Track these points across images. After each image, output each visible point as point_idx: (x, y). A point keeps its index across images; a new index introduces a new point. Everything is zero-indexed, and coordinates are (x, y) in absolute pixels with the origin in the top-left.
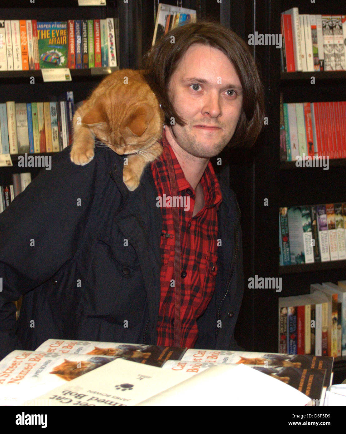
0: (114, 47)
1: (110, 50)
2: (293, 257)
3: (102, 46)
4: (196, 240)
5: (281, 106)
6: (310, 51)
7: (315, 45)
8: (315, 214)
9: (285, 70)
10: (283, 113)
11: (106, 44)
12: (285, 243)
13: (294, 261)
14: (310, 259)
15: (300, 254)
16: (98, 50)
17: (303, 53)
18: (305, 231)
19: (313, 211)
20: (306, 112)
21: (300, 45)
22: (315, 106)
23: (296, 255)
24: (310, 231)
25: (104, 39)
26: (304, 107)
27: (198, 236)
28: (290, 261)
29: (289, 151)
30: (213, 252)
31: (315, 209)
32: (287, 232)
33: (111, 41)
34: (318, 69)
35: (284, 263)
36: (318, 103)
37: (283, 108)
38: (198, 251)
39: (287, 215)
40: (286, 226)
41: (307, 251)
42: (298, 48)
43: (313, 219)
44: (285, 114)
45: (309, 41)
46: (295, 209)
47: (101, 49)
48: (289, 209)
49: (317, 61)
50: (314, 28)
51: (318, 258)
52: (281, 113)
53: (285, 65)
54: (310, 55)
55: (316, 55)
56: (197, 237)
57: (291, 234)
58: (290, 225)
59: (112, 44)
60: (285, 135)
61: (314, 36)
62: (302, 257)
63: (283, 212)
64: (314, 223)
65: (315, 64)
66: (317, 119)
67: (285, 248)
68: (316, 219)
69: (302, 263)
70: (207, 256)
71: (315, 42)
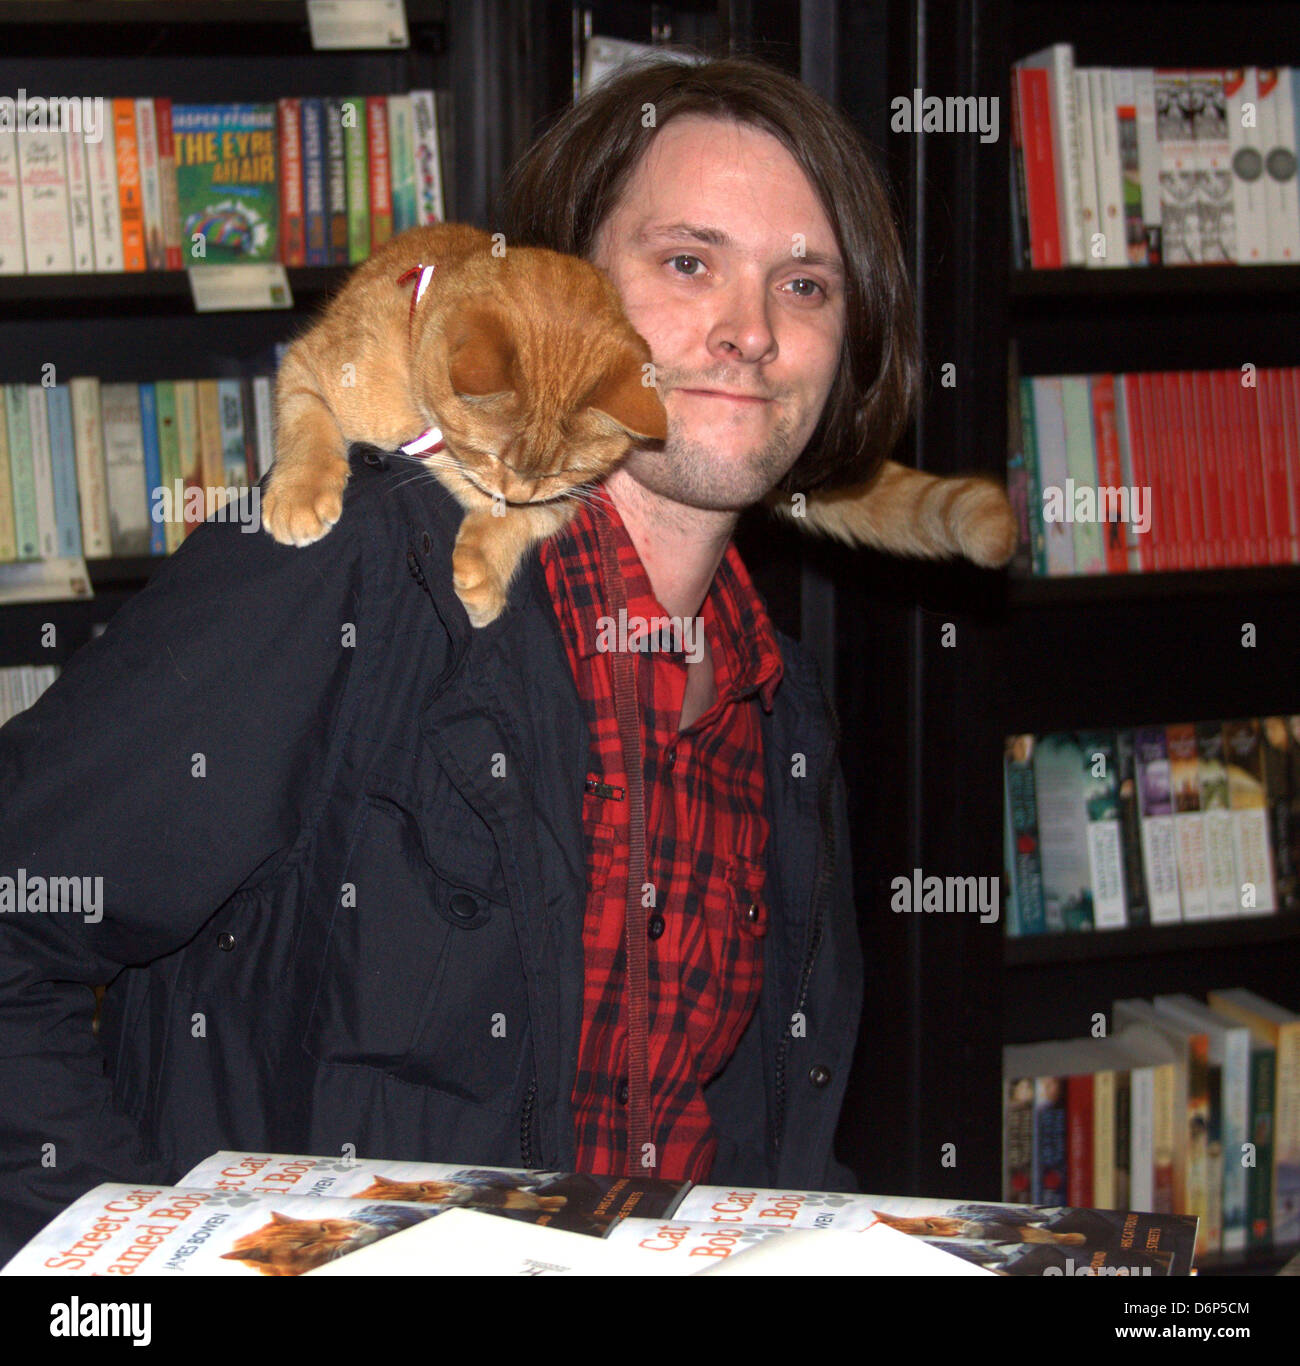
0: (436, 191)
1: (422, 202)
2: (1054, 906)
3: (397, 186)
4: (694, 811)
5: (1012, 386)
6: (1114, 195)
7: (1130, 175)
8: (1131, 763)
9: (1027, 262)
10: (1019, 412)
11: (409, 180)
12: (1025, 858)
13: (1055, 922)
14: (1111, 913)
15: (1077, 895)
16: (381, 202)
17: (1090, 202)
18: (1094, 816)
19: (1124, 751)
20: (1102, 408)
21: (1078, 174)
22: (1133, 387)
23: (1064, 900)
24: (1112, 818)
25: (402, 164)
26: (1093, 390)
27: (700, 798)
28: (1042, 920)
29: (1040, 541)
30: (747, 854)
31: (1130, 742)
32: (1030, 821)
33: (426, 170)
34: (1142, 258)
35: (1024, 925)
36: (1141, 379)
37: (1018, 395)
38: (698, 848)
39: (1031, 765)
40: (1028, 799)
41: (1103, 885)
42: (1070, 184)
43: (1123, 773)
44: (1025, 413)
45: (1112, 162)
46: (1059, 744)
47: (392, 197)
48: (1038, 740)
49: (1139, 231)
50: (1127, 116)
51: (1139, 911)
52: (1012, 415)
53: (1026, 244)
54: (1113, 211)
55: (1134, 211)
56: (695, 803)
57: (1047, 827)
58: (1045, 796)
59: (429, 180)
60: (1025, 488)
61: (1129, 145)
62: (1086, 905)
63: (1017, 752)
64: (1126, 791)
65: (1133, 241)
66: (1137, 434)
67: (1024, 873)
68: (1131, 776)
69: (1084, 925)
70: (728, 867)
71: (1130, 164)
